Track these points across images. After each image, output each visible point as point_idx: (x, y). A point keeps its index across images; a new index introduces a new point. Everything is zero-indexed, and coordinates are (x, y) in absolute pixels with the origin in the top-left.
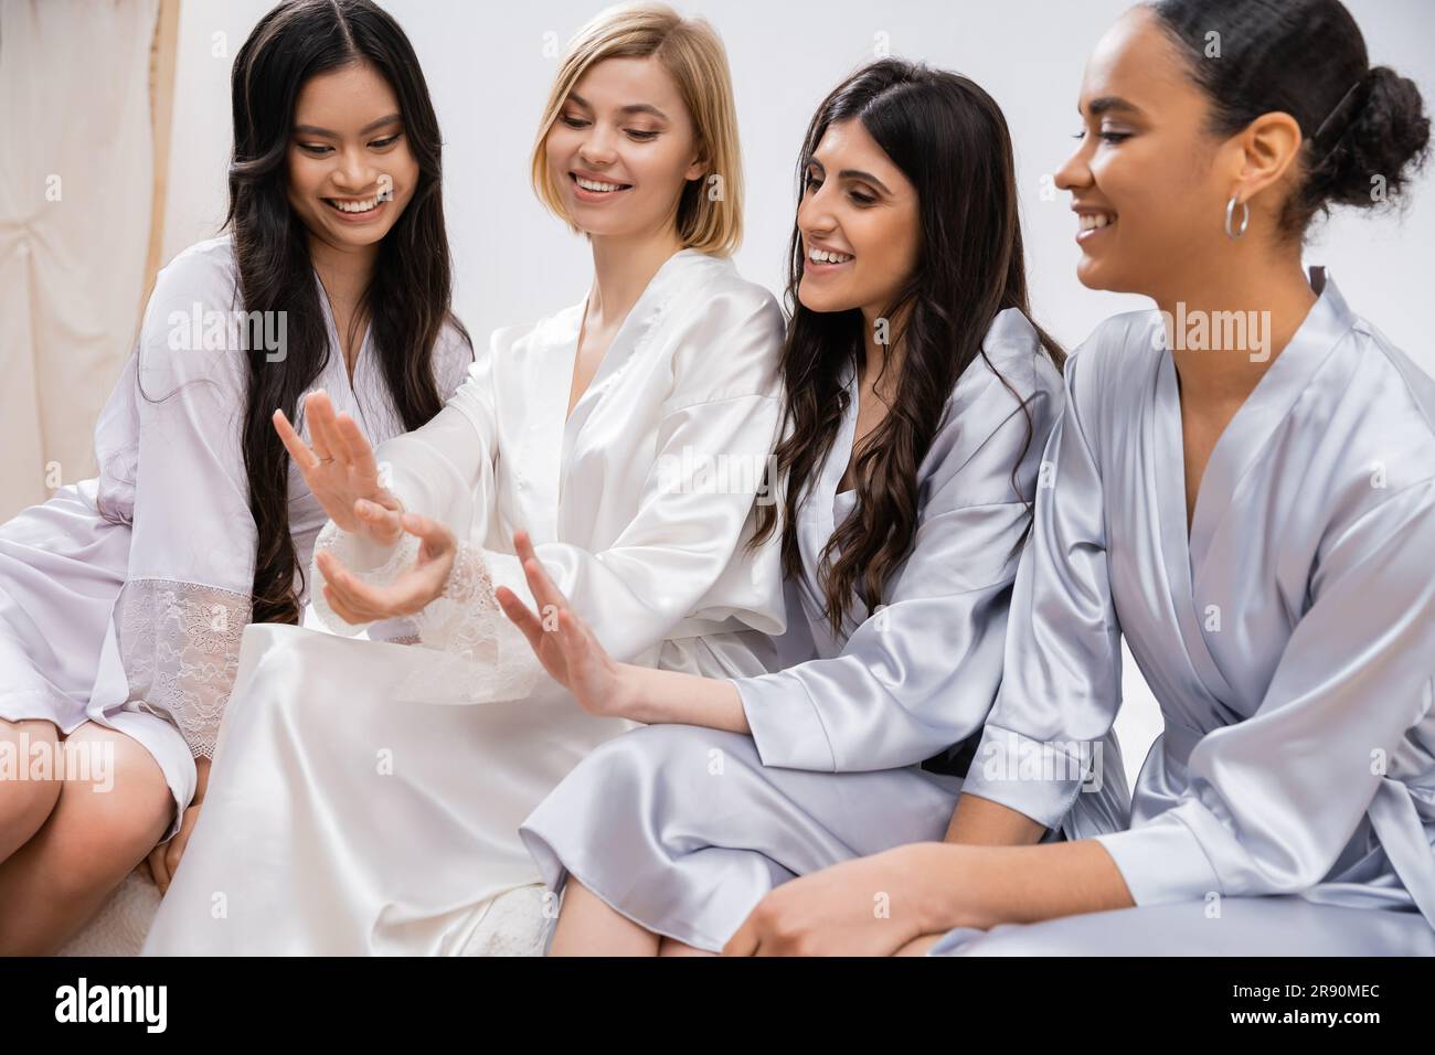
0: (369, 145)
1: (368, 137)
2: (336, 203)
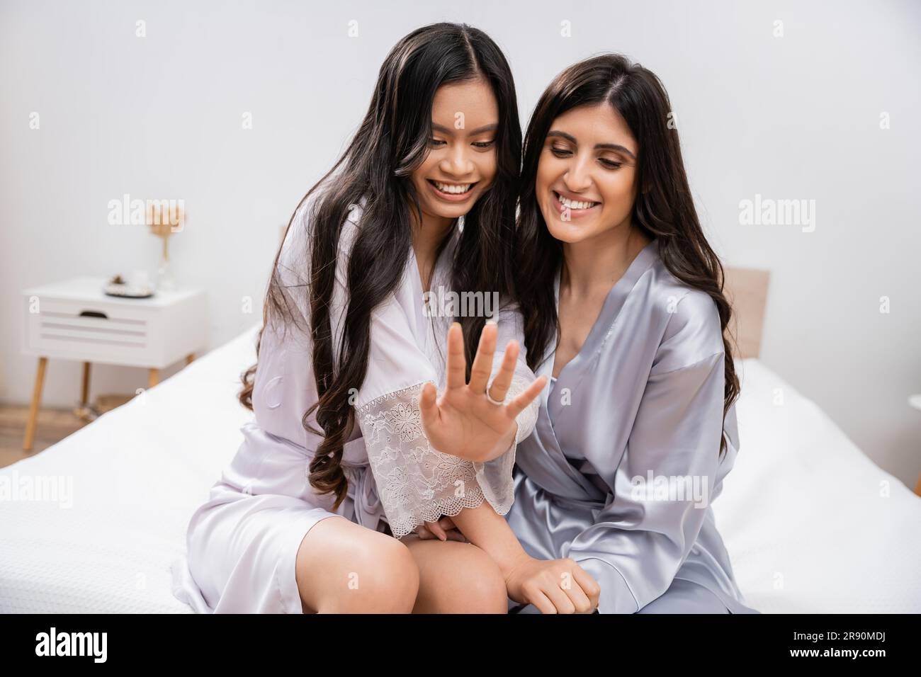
0: (472, 144)
1: (473, 139)
2: (437, 184)
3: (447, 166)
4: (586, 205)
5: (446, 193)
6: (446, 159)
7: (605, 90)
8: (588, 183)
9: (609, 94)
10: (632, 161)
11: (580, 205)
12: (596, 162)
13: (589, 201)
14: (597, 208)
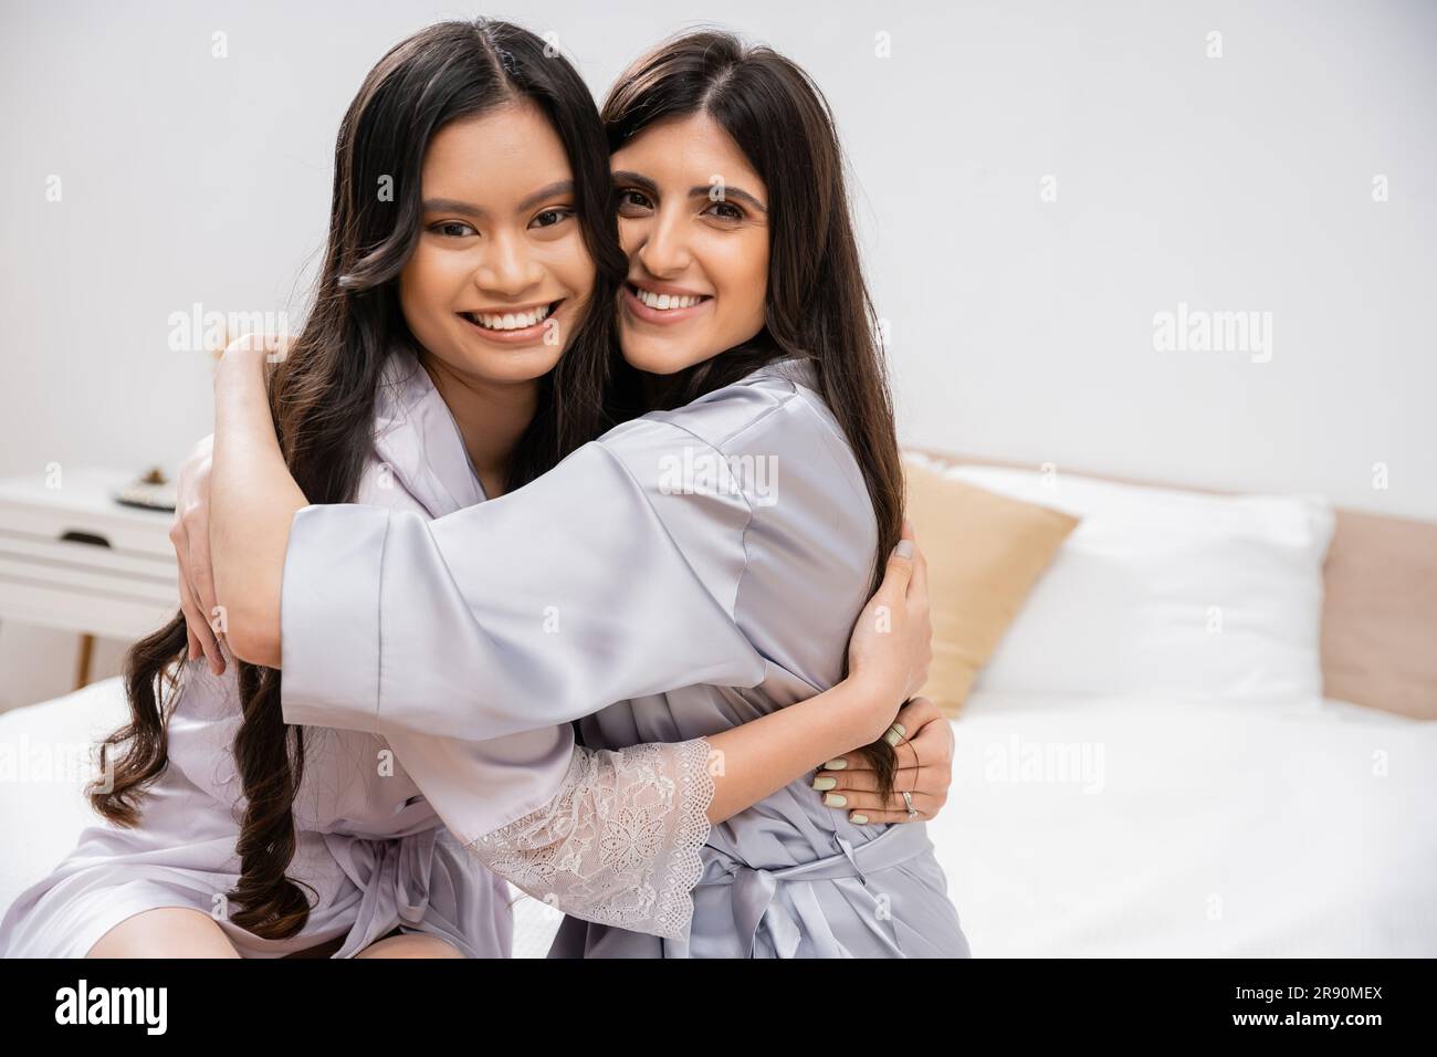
2: (480, 318)
3: (488, 279)
4: (685, 302)
5: (502, 330)
6: (485, 266)
7: (699, 92)
8: (682, 259)
9: (708, 96)
10: (761, 216)
11: (674, 302)
12: (696, 220)
13: (691, 295)
14: (709, 304)
